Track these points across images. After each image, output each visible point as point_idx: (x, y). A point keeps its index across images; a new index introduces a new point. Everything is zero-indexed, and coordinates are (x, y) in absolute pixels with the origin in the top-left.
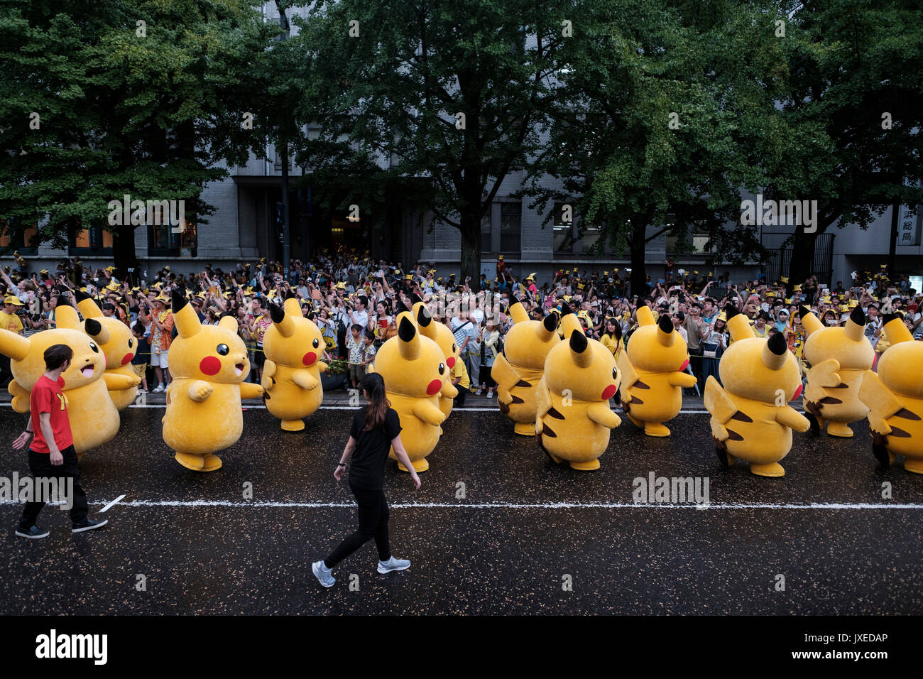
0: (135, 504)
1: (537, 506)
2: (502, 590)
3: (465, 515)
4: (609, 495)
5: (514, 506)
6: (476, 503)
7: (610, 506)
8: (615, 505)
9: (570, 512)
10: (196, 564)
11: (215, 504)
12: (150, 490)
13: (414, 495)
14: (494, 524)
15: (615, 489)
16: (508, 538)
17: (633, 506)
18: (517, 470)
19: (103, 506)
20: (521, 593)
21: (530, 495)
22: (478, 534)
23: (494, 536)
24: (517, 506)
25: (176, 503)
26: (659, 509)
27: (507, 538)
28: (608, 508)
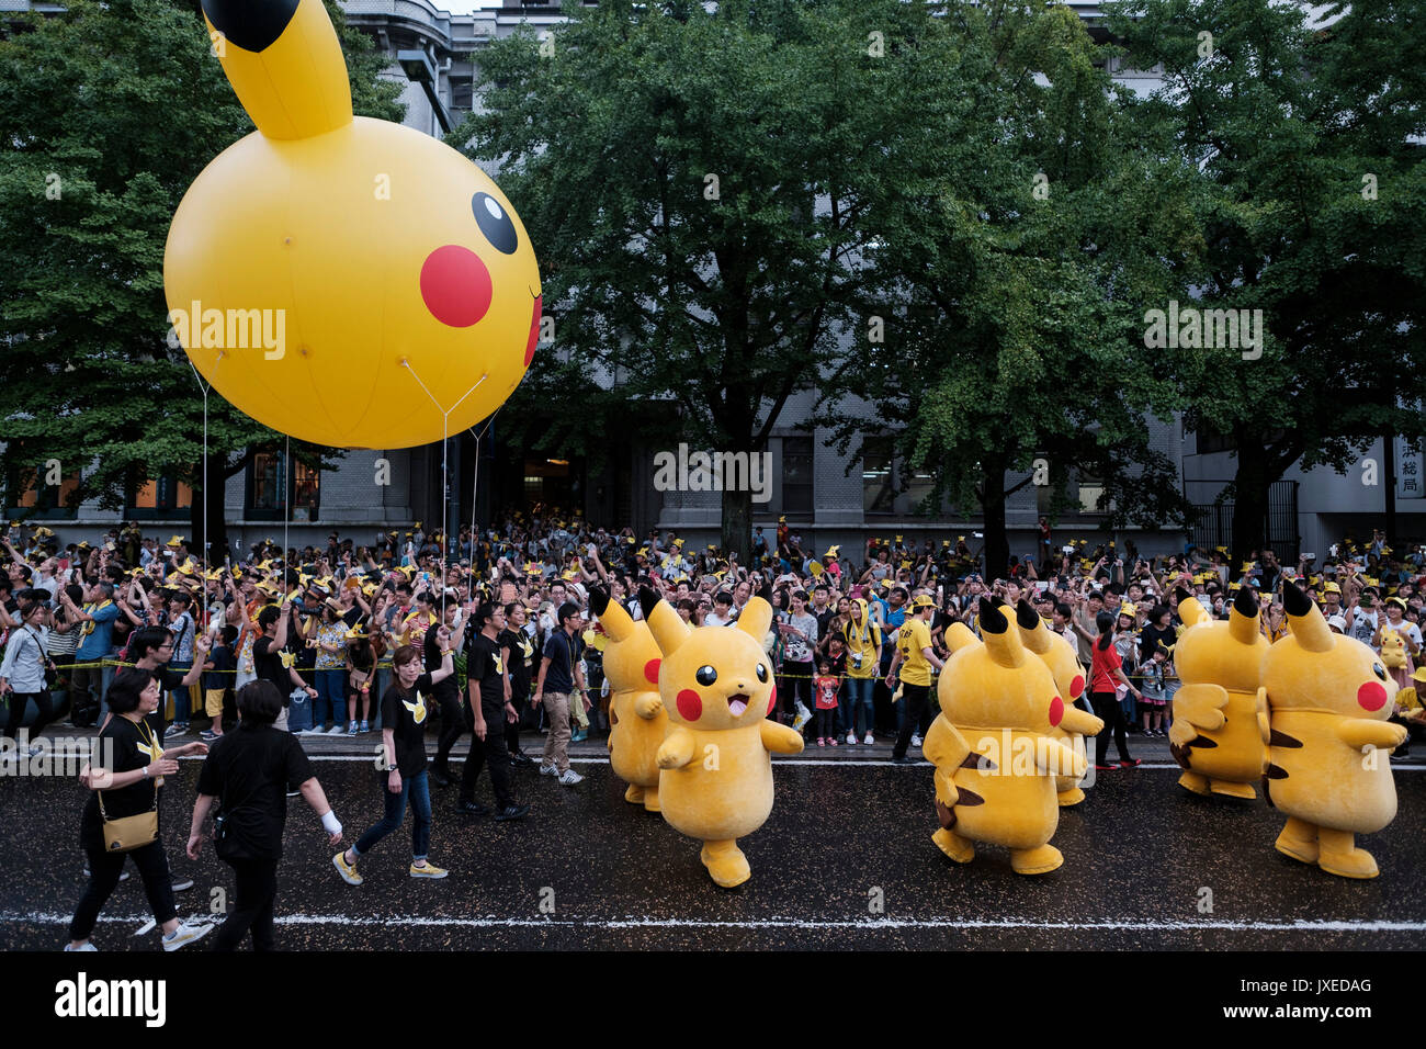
1: (845, 924)
3: (728, 940)
4: (962, 905)
5: (807, 925)
6: (744, 920)
7: (964, 925)
8: (972, 924)
9: (899, 936)
11: (323, 920)
13: (644, 906)
15: (972, 896)
17: (1002, 924)
18: (812, 863)
19: (142, 924)
21: (833, 907)
24: (812, 925)
26: (1044, 930)
28: (961, 929)
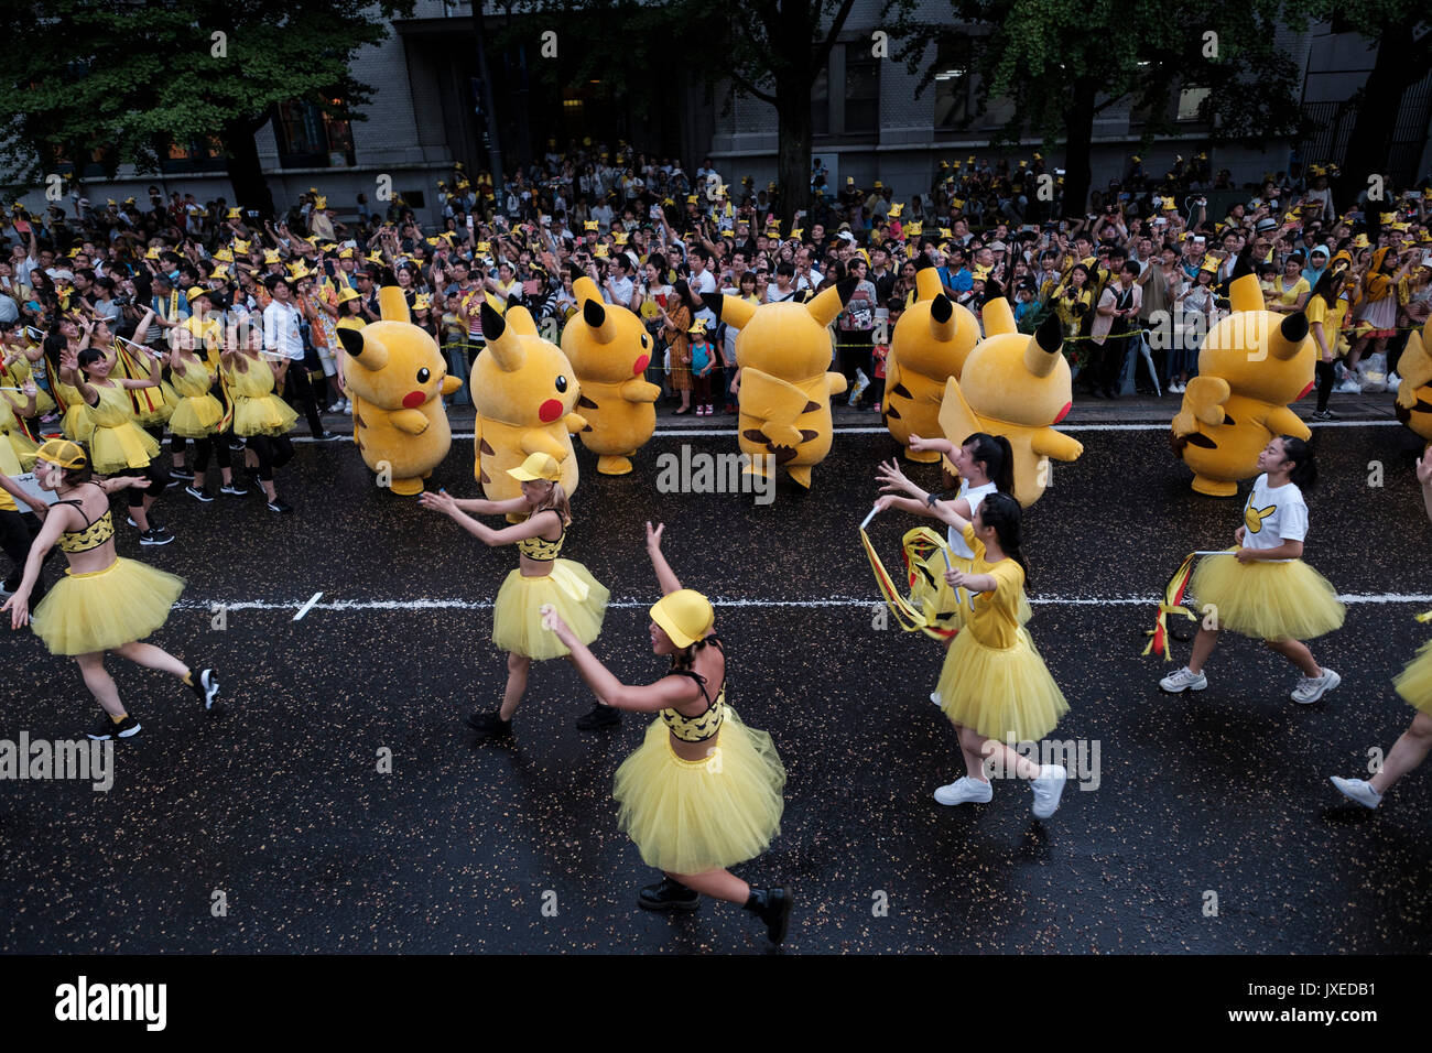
0: (338, 606)
2: (843, 738)
3: (792, 619)
5: (861, 604)
6: (806, 600)
10: (432, 700)
11: (444, 604)
12: (354, 583)
13: (718, 586)
14: (833, 633)
16: (853, 656)
19: (296, 610)
20: (869, 742)
22: (810, 651)
23: (832, 652)
24: (866, 603)
25: (392, 605)
27: (851, 656)
